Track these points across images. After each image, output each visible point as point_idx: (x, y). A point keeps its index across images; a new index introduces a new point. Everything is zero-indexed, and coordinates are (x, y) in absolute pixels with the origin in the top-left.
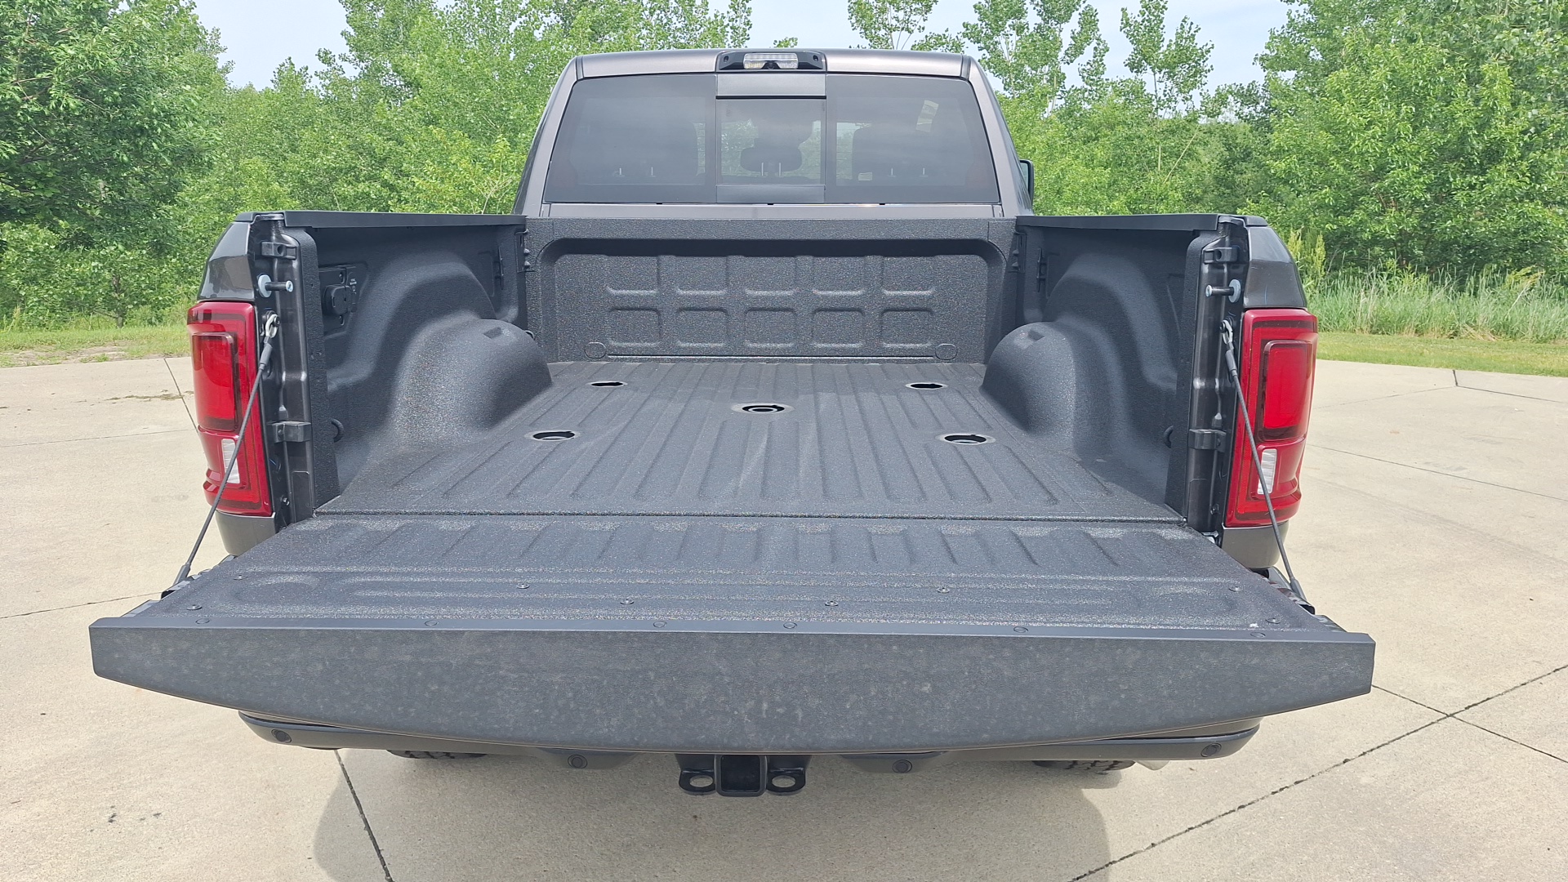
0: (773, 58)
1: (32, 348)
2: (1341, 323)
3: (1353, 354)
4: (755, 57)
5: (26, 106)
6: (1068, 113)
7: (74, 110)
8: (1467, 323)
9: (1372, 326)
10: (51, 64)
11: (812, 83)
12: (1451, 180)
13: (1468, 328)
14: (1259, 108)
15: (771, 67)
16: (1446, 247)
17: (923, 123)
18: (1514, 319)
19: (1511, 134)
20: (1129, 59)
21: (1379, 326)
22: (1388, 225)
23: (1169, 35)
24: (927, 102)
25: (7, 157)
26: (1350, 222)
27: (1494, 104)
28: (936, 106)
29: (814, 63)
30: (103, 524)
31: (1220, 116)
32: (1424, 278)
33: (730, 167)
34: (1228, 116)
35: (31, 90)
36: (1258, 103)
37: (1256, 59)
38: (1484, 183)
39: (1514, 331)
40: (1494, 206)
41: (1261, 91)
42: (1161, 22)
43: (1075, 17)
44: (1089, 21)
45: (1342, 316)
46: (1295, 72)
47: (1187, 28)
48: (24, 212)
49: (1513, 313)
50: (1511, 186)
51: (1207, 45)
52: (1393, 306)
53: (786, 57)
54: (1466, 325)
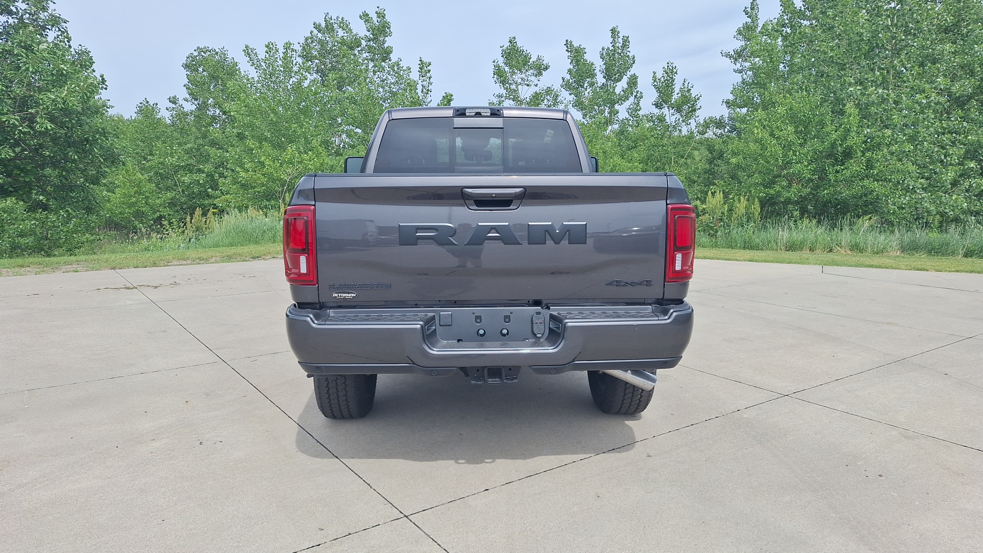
0: (479, 111)
1: (29, 267)
2: (770, 245)
3: (772, 259)
4: (471, 111)
5: (21, 128)
6: (621, 132)
7: (50, 130)
8: (837, 245)
9: (786, 247)
10: (37, 104)
11: (497, 122)
12: (827, 168)
13: (837, 247)
14: (726, 130)
15: (478, 115)
16: (825, 204)
17: (547, 140)
18: (861, 242)
19: (856, 144)
20: (655, 101)
21: (790, 247)
22: (793, 193)
23: (677, 88)
24: (548, 130)
25: (9, 157)
26: (772, 192)
27: (850, 127)
28: (553, 132)
29: (498, 113)
30: (128, 343)
31: (706, 134)
32: (814, 221)
33: (460, 159)
34: (710, 134)
35: (23, 120)
36: (726, 127)
37: (723, 102)
38: (844, 169)
39: (861, 248)
40: (849, 182)
41: (727, 120)
42: (674, 81)
43: (625, 79)
44: (633, 82)
45: (769, 242)
46: (746, 109)
47: (686, 86)
48: (12, 190)
49: (860, 239)
50: (857, 171)
51: (697, 95)
52: (797, 236)
53: (485, 110)
54: (836, 246)
